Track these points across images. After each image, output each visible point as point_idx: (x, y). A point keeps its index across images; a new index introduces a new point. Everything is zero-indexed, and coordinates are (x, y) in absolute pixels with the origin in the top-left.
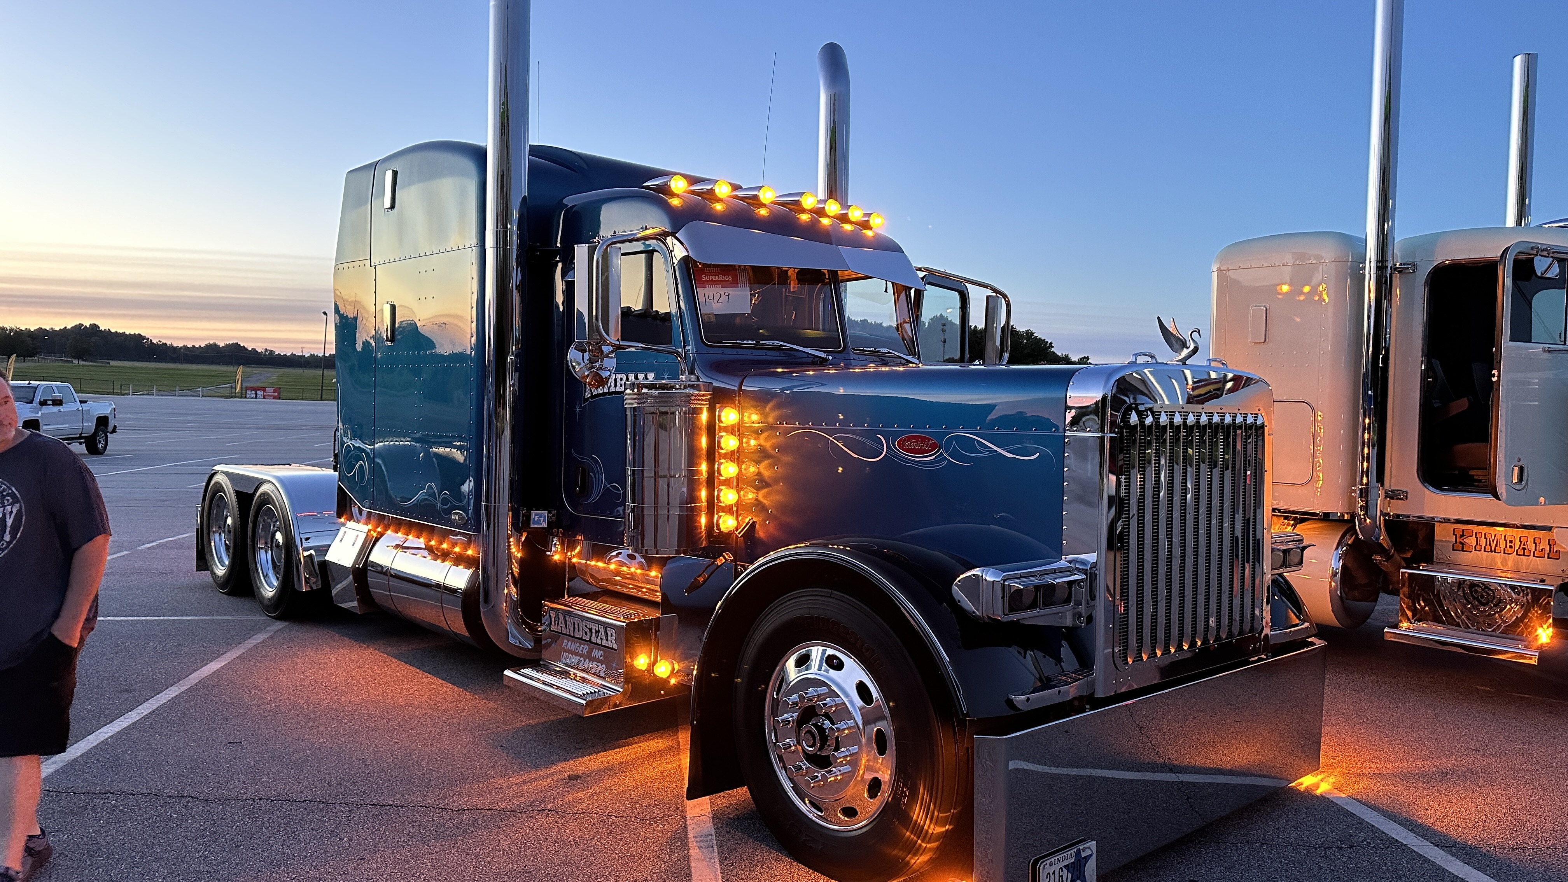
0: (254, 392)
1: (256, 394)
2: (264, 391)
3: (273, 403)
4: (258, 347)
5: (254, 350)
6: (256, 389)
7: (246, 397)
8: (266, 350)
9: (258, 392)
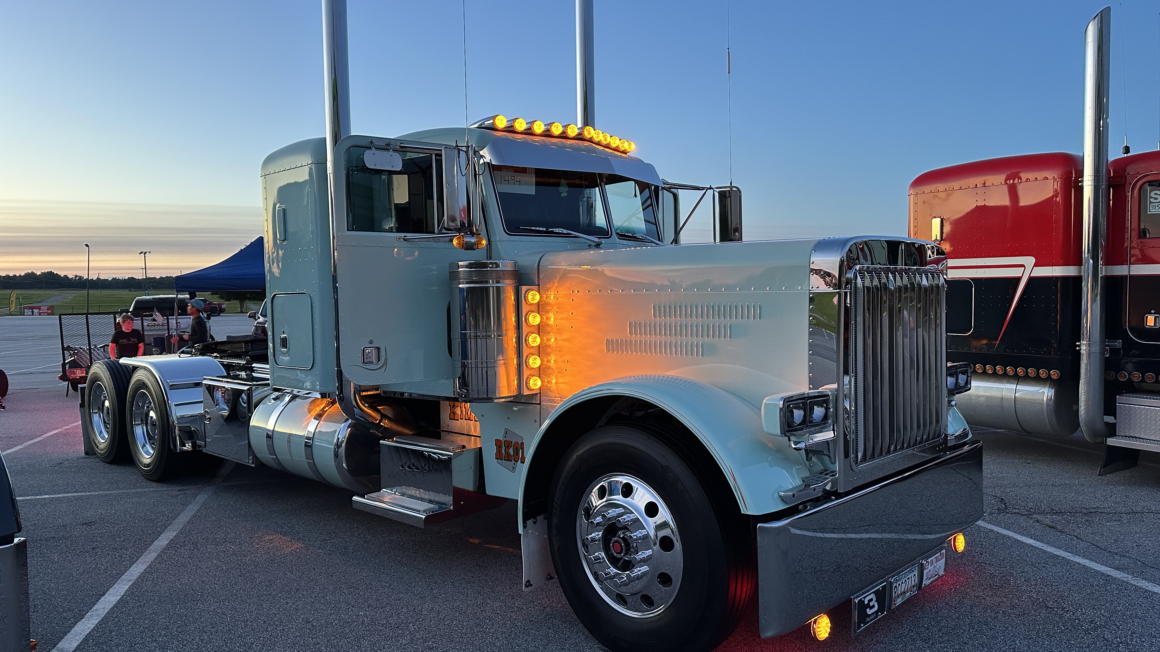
0: (31, 311)
1: (33, 312)
2: (40, 309)
3: (49, 319)
4: (69, 274)
5: (66, 276)
6: (32, 308)
7: (24, 315)
8: (76, 276)
9: (34, 310)
